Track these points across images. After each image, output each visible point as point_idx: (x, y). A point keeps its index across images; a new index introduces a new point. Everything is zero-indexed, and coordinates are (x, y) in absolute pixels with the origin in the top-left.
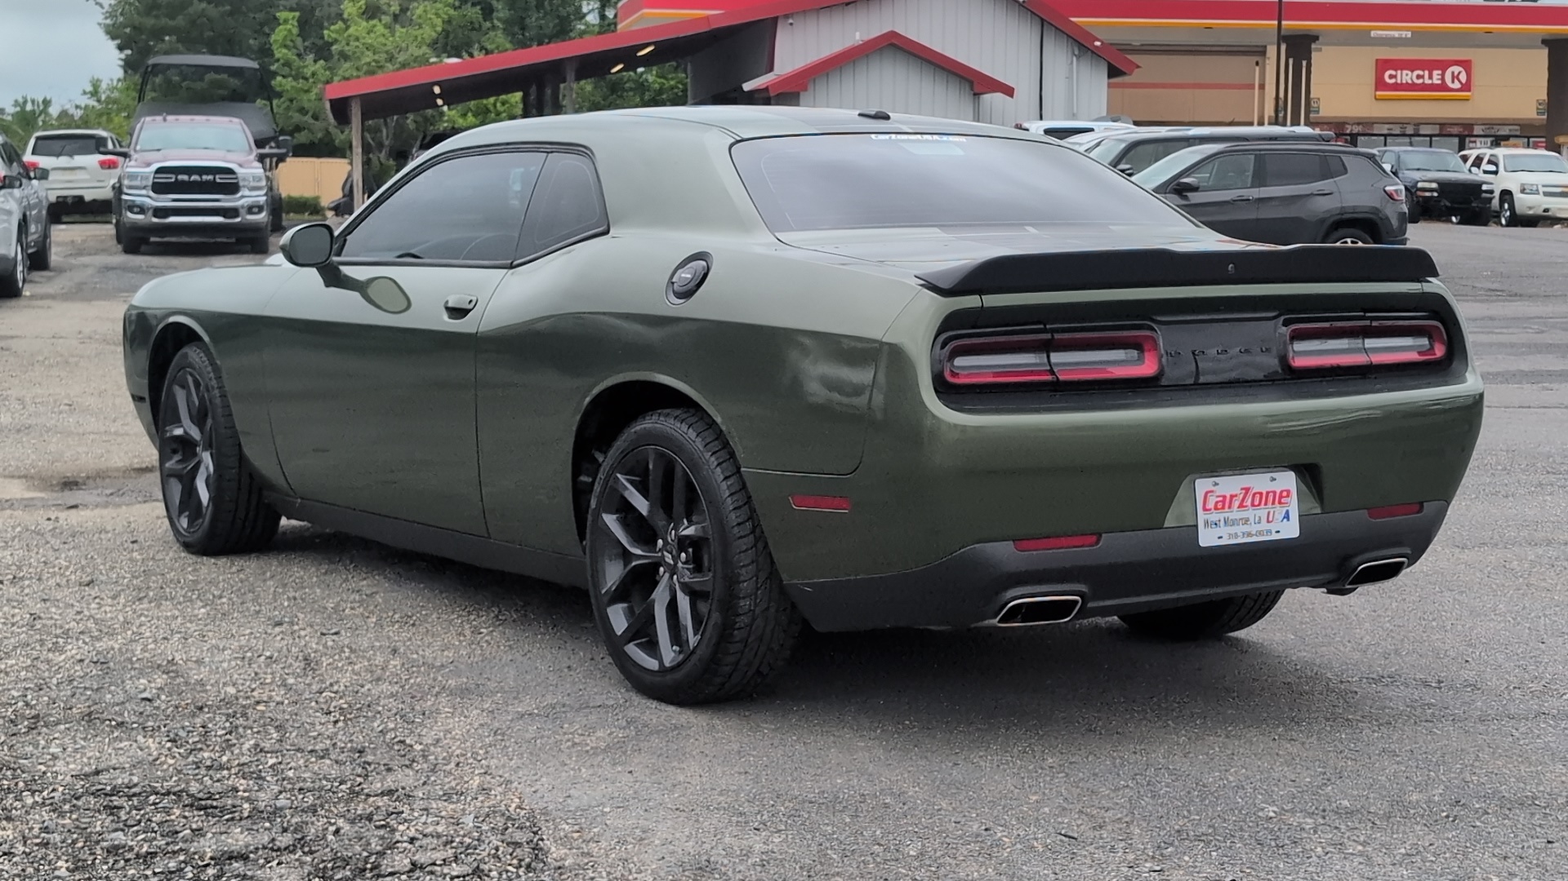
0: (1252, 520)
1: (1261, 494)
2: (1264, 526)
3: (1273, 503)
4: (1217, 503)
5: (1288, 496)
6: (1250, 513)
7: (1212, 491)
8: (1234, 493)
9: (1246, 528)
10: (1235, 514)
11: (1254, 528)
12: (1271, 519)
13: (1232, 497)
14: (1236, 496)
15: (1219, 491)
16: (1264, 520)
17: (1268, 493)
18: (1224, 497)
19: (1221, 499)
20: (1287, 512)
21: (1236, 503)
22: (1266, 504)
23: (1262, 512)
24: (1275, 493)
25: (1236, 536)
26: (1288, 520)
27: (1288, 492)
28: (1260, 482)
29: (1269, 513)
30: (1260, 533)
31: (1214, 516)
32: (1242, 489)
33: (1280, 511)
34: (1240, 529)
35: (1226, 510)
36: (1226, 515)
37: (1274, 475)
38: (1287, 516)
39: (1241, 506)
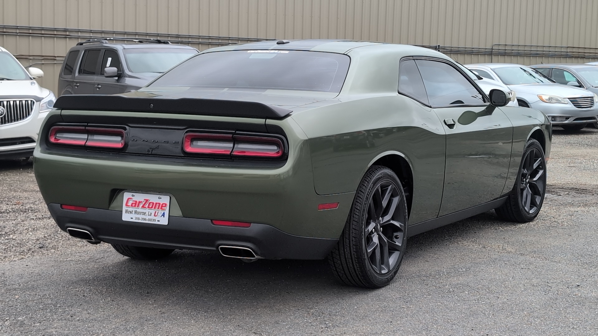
0: (147, 214)
1: (153, 203)
2: (152, 217)
3: (158, 208)
4: (133, 203)
5: (165, 206)
6: (147, 211)
7: (131, 198)
8: (141, 201)
9: (144, 217)
10: (140, 210)
11: (147, 217)
12: (156, 215)
13: (140, 202)
14: (141, 202)
15: (135, 199)
16: (153, 214)
17: (156, 203)
18: (136, 202)
19: (135, 202)
20: (164, 213)
21: (141, 205)
22: (155, 208)
23: (153, 211)
24: (159, 204)
25: (139, 219)
26: (164, 217)
27: (166, 204)
28: (154, 198)
29: (156, 212)
30: (150, 220)
31: (130, 209)
32: (144, 200)
33: (161, 212)
34: (141, 216)
35: (136, 207)
36: (136, 209)
37: (161, 196)
38: (163, 215)
39: (143, 207)
